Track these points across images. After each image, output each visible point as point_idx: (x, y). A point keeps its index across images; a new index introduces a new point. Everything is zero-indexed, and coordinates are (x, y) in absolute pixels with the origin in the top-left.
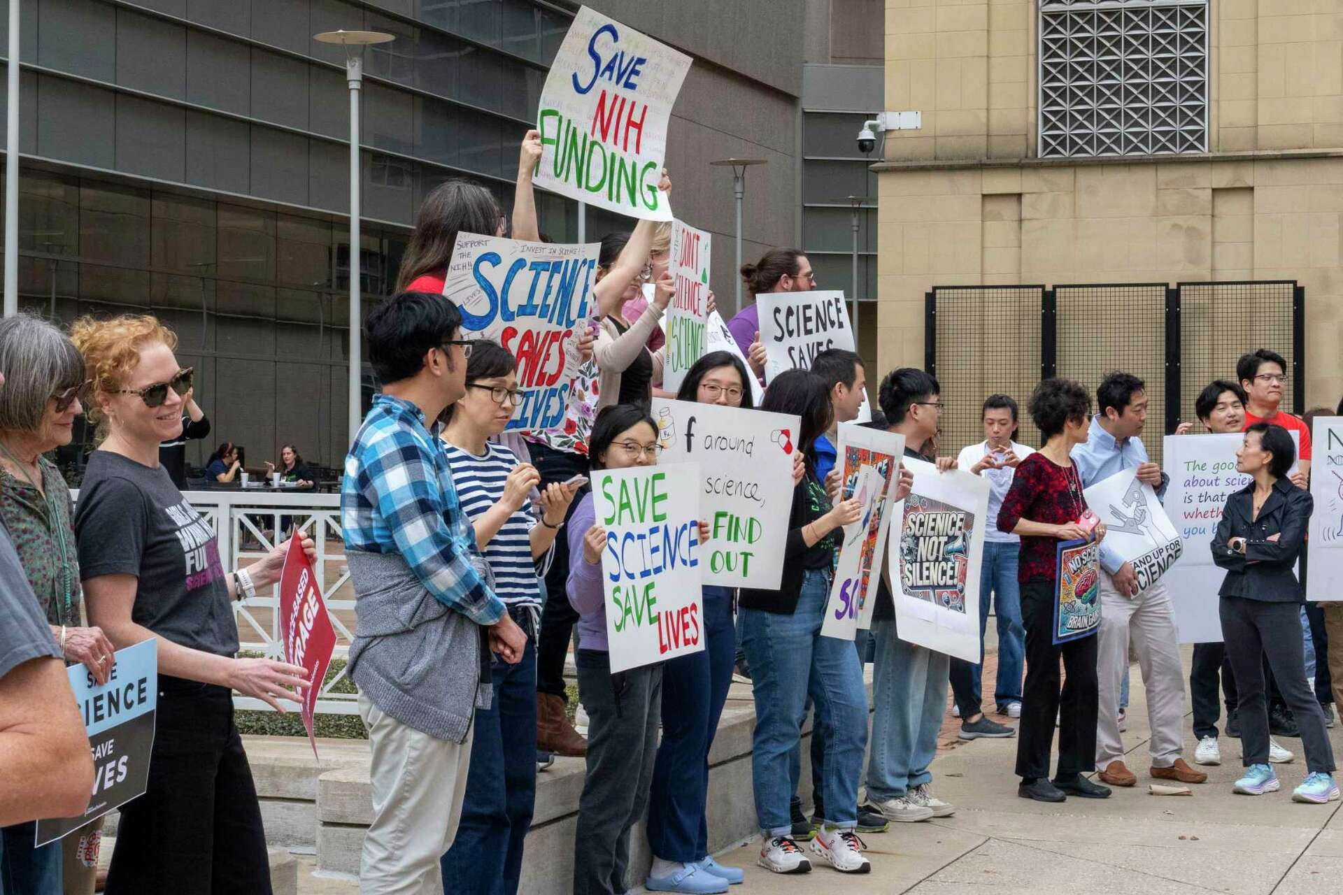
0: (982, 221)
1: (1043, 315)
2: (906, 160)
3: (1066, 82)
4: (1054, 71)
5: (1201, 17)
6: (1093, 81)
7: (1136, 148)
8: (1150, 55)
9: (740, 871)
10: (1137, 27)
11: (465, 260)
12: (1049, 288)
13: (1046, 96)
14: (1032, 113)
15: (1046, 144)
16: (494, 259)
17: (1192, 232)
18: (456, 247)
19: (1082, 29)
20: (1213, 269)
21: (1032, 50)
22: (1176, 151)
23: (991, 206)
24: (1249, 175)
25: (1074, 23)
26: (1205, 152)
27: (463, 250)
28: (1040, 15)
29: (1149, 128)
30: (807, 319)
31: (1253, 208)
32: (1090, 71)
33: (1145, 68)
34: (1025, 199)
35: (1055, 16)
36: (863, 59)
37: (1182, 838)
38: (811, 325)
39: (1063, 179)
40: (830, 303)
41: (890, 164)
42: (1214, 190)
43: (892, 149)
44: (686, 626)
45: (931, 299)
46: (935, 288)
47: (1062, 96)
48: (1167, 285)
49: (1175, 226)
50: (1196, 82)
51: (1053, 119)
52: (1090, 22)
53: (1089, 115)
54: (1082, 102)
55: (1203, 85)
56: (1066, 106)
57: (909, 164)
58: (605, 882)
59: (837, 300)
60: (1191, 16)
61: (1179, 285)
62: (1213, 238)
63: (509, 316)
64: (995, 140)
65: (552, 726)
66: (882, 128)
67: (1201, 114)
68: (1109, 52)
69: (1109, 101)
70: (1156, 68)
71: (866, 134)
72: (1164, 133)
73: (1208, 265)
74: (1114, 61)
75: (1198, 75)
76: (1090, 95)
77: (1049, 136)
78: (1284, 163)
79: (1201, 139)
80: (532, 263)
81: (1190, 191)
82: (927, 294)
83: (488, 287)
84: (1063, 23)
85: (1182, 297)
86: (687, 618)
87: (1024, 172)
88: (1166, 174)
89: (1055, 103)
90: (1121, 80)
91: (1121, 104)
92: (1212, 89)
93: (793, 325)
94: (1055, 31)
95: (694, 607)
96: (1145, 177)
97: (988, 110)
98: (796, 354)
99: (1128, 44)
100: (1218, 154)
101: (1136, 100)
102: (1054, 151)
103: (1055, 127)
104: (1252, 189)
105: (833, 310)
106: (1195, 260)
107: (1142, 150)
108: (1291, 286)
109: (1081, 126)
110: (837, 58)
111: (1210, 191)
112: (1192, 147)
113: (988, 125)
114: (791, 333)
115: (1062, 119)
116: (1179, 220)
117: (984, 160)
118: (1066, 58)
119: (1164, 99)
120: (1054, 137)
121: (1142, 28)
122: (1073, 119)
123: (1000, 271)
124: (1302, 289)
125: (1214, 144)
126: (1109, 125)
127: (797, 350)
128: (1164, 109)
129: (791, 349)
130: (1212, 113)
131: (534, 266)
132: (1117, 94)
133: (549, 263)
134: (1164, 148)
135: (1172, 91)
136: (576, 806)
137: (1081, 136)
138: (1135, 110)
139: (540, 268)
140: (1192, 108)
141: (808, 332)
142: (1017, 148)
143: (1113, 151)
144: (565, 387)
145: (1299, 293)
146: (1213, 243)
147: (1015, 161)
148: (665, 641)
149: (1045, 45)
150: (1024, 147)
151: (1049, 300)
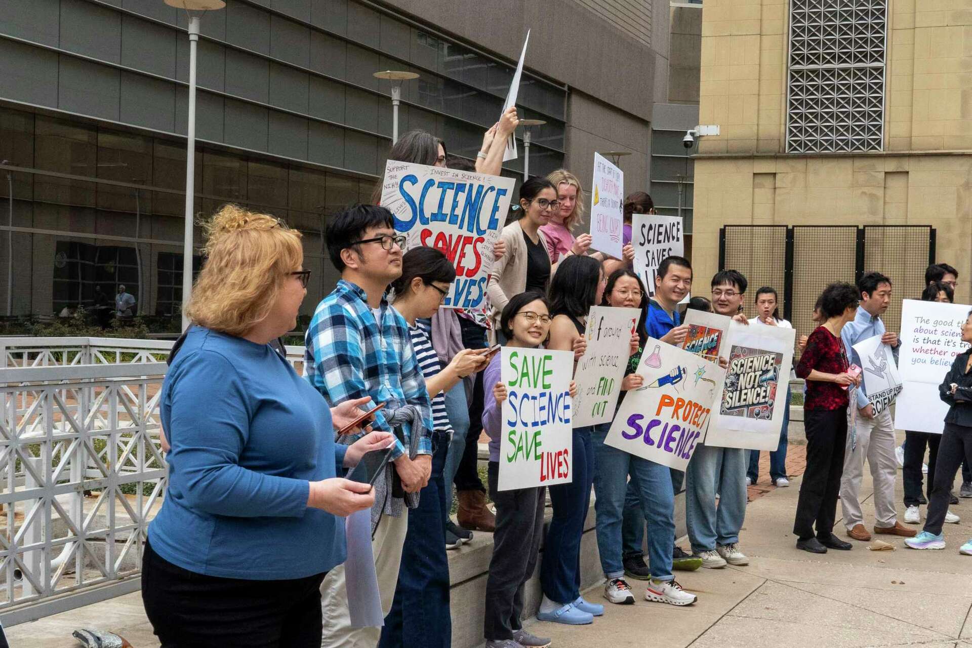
0: (753, 188)
1: (786, 242)
2: (711, 153)
3: (803, 110)
4: (796, 104)
5: (881, 74)
6: (818, 110)
7: (842, 148)
8: (851, 95)
9: (601, 607)
10: (844, 79)
11: (394, 181)
12: (790, 227)
13: (791, 118)
14: (783, 127)
15: (791, 145)
16: (412, 179)
17: (872, 197)
18: (387, 171)
19: (813, 80)
20: (884, 218)
21: (784, 92)
22: (865, 150)
23: (759, 180)
24: (906, 165)
25: (808, 76)
26: (881, 151)
27: (391, 174)
28: (789, 71)
29: (850, 137)
30: (660, 234)
31: (908, 183)
32: (816, 104)
33: (848, 103)
34: (778, 177)
35: (797, 72)
36: (686, 101)
37: (893, 582)
38: (661, 238)
39: (800, 165)
40: (674, 225)
41: (702, 155)
42: (886, 173)
43: (702, 146)
44: (560, 464)
45: (723, 232)
46: (725, 226)
47: (801, 118)
48: (857, 227)
49: (864, 193)
50: (877, 111)
51: (795, 131)
52: (817, 76)
53: (816, 129)
54: (811, 121)
55: (881, 113)
56: (802, 124)
57: (712, 155)
58: (505, 623)
59: (678, 223)
60: (875, 73)
61: (865, 226)
62: (884, 200)
63: (425, 221)
64: (761, 142)
65: (475, 511)
66: (697, 135)
67: (879, 130)
68: (828, 93)
69: (827, 121)
70: (854, 103)
71: (688, 138)
72: (858, 140)
73: (881, 216)
74: (830, 98)
75: (878, 107)
76: (816, 117)
77: (792, 140)
78: (927, 159)
79: (879, 144)
80: (439, 183)
81: (873, 173)
82: (721, 230)
83: (410, 201)
84: (802, 77)
85: (866, 234)
86: (561, 459)
87: (778, 161)
88: (859, 163)
89: (796, 122)
90: (834, 109)
91: (833, 123)
92: (886, 116)
93: (651, 237)
94: (797, 80)
95: (566, 452)
96: (847, 165)
97: (758, 125)
98: (650, 255)
99: (839, 89)
100: (890, 152)
101: (843, 121)
102: (795, 149)
103: (795, 135)
104: (907, 172)
105: (675, 229)
106: (873, 212)
107: (845, 149)
108: (929, 228)
109: (811, 135)
110: (671, 101)
111: (883, 174)
112: (874, 148)
113: (758, 135)
114: (649, 241)
115: (800, 131)
116: (866, 190)
117: (755, 154)
118: (803, 96)
119: (859, 120)
120: (795, 141)
121: (847, 80)
122: (806, 131)
123: (763, 218)
124: (935, 230)
125: (887, 146)
126: (827, 135)
127: (651, 253)
128: (858, 126)
129: (648, 251)
130: (886, 128)
131: (441, 185)
132: (832, 117)
133: (453, 184)
134: (858, 148)
135: (863, 116)
136: (487, 568)
137: (810, 141)
138: (842, 126)
139: (446, 186)
140: (874, 126)
141: (659, 242)
142: (774, 147)
143: (829, 150)
144: (483, 279)
145: (933, 233)
146: (885, 203)
147: (773, 154)
148: (545, 473)
149: (791, 88)
150: (778, 147)
151: (790, 234)
